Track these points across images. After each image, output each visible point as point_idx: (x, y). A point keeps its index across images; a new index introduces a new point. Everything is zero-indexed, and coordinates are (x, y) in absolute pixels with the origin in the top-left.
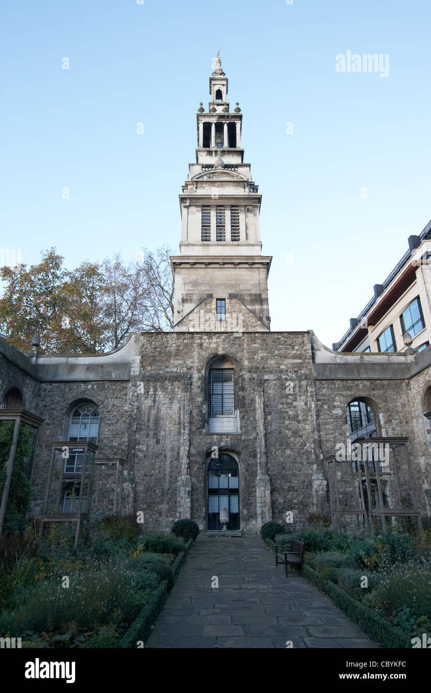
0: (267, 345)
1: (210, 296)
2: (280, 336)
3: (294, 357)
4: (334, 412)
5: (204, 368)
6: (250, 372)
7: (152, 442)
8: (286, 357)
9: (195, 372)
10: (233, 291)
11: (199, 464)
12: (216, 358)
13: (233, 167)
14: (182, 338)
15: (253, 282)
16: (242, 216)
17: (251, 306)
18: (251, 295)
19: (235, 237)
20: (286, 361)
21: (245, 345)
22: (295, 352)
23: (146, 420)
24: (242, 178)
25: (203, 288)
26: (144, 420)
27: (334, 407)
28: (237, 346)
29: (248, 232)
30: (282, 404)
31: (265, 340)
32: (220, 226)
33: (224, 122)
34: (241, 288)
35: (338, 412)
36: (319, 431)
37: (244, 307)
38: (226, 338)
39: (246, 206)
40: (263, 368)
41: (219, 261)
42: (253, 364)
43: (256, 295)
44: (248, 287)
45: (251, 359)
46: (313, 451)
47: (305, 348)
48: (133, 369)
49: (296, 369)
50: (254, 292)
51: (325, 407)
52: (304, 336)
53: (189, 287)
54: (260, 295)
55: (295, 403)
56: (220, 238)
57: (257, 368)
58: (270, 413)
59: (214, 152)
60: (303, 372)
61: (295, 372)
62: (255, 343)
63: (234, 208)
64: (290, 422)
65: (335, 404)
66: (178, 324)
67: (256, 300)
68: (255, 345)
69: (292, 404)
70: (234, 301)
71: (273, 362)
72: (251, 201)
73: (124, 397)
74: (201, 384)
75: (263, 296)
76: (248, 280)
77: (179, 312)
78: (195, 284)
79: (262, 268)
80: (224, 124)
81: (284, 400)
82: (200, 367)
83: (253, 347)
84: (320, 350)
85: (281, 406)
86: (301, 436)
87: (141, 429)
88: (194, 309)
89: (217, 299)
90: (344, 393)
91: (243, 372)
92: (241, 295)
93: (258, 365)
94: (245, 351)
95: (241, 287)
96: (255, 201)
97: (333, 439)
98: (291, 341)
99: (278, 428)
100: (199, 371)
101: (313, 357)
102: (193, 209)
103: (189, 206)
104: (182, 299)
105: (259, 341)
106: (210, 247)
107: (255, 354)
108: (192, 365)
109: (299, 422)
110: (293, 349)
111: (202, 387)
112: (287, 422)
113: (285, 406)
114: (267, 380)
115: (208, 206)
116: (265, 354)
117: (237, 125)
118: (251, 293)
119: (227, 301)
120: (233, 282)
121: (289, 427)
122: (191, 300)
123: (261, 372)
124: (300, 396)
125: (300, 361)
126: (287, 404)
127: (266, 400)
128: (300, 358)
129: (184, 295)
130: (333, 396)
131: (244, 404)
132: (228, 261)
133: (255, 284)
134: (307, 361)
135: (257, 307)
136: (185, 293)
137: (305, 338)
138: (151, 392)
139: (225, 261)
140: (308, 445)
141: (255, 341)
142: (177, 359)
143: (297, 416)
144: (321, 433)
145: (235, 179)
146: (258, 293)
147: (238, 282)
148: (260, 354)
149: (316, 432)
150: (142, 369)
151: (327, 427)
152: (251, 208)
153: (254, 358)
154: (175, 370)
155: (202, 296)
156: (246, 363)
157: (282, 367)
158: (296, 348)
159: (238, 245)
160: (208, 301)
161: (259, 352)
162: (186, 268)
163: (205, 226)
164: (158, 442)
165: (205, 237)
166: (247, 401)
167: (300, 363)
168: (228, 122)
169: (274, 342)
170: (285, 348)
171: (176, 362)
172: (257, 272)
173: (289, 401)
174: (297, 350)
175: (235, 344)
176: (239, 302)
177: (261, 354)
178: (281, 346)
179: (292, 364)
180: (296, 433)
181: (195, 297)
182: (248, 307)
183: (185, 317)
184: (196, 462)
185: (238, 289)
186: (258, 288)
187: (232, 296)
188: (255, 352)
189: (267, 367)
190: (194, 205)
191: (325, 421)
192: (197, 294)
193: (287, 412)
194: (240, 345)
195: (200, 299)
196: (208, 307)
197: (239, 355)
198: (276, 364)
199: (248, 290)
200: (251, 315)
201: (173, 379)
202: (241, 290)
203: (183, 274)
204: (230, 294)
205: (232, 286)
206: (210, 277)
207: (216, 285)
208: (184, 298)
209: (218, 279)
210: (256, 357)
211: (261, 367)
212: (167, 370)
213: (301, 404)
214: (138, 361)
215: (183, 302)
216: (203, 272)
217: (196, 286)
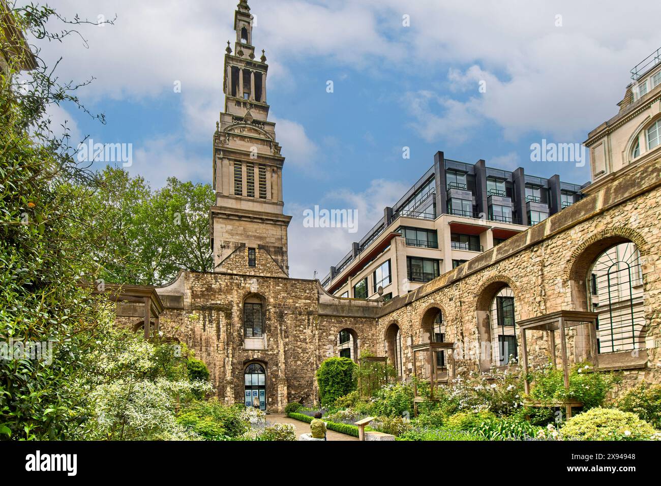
0: (287, 288)
1: (243, 245)
2: (296, 283)
3: (306, 298)
4: (329, 337)
5: (241, 303)
6: (275, 307)
7: (204, 355)
8: (300, 298)
9: (235, 305)
10: (261, 243)
11: (239, 370)
12: (249, 295)
13: (260, 124)
14: (224, 278)
15: (276, 237)
16: (268, 175)
17: (275, 256)
18: (275, 247)
19: (263, 195)
20: (300, 301)
21: (271, 287)
22: (306, 294)
23: (199, 339)
24: (269, 138)
25: (238, 237)
26: (197, 339)
27: (330, 334)
28: (265, 287)
29: (273, 191)
30: (296, 331)
31: (285, 284)
32: (251, 183)
33: (251, 70)
37: (269, 256)
38: (257, 281)
39: (271, 166)
40: (284, 305)
41: (250, 215)
42: (277, 302)
43: (278, 247)
44: (273, 240)
45: (275, 298)
46: (315, 362)
47: (313, 292)
48: (185, 300)
49: (307, 307)
50: (277, 245)
51: (324, 334)
52: (313, 283)
53: (226, 236)
54: (282, 248)
55: (304, 331)
56: (251, 193)
57: (280, 305)
58: (287, 337)
59: (242, 103)
60: (311, 309)
61: (306, 309)
62: (278, 286)
63: (262, 167)
64: (301, 343)
65: (330, 332)
66: (218, 266)
67: (278, 252)
68: (278, 288)
69: (303, 331)
70: (262, 251)
71: (291, 301)
72: (276, 162)
73: (180, 321)
74: (240, 314)
75: (284, 249)
76: (273, 235)
77: (218, 256)
78: (230, 233)
80: (251, 72)
81: (298, 328)
82: (238, 302)
84: (323, 294)
85: (295, 333)
86: (308, 353)
87: (195, 346)
88: (230, 255)
89: (250, 249)
90: (337, 325)
91: (270, 307)
92: (267, 246)
93: (280, 303)
94: (271, 292)
95: (268, 240)
96: (278, 162)
97: (328, 355)
98: (304, 286)
99: (293, 347)
100: (238, 304)
101: (318, 299)
102: (226, 162)
103: (223, 158)
104: (221, 245)
105: (281, 285)
106: (242, 202)
108: (232, 299)
109: (307, 343)
110: (305, 292)
111: (240, 316)
112: (299, 343)
113: (298, 333)
114: (286, 314)
115: (240, 161)
116: (285, 295)
117: (263, 75)
118: (275, 245)
119: (257, 251)
120: (261, 235)
121: (300, 346)
122: (228, 246)
123: (282, 308)
124: (308, 326)
125: (310, 301)
126: (299, 331)
127: (285, 328)
128: (310, 300)
129: (223, 242)
130: (330, 327)
131: (269, 330)
132: (258, 216)
133: (278, 238)
134: (314, 301)
135: (279, 258)
136: (223, 240)
137: (313, 285)
138: (201, 319)
139: (255, 216)
140: (312, 358)
141: (278, 284)
142: (220, 295)
143: (305, 339)
144: (321, 351)
145: (262, 137)
146: (280, 246)
147: (265, 235)
149: (317, 350)
150: (193, 300)
151: (325, 347)
152: (275, 169)
153: (277, 297)
154: (219, 302)
155: (236, 244)
156: (272, 300)
157: (297, 305)
158: (307, 291)
159: (265, 203)
160: (242, 249)
161: (281, 293)
162: (223, 218)
163: (238, 181)
164: (209, 355)
165: (238, 192)
166: (271, 329)
167: (309, 303)
168: (255, 71)
169: (292, 286)
170: (300, 291)
171: (219, 296)
172: (280, 229)
173: (301, 329)
174: (308, 293)
175: (264, 286)
176: (266, 252)
177: (283, 294)
178: (297, 290)
179: (304, 304)
180: (304, 351)
181: (231, 245)
182: (273, 257)
183: (224, 261)
184: (237, 368)
185: (265, 241)
186: (280, 242)
187: (261, 247)
188: (278, 293)
189: (286, 305)
190: (228, 159)
191: (324, 343)
192: (233, 242)
193: (299, 337)
194: (267, 287)
195: (235, 247)
196: (242, 254)
197: (266, 294)
198: (293, 303)
199: (273, 243)
200: (274, 263)
201: (219, 309)
202: (267, 242)
203: (221, 223)
204: (259, 245)
205: (261, 238)
206: (242, 228)
207: (248, 236)
208: (223, 244)
209: (250, 232)
210: (279, 296)
211: (282, 304)
212: (213, 302)
213: (308, 331)
214: (190, 294)
215: (222, 247)
216: (237, 223)
217: (232, 235)
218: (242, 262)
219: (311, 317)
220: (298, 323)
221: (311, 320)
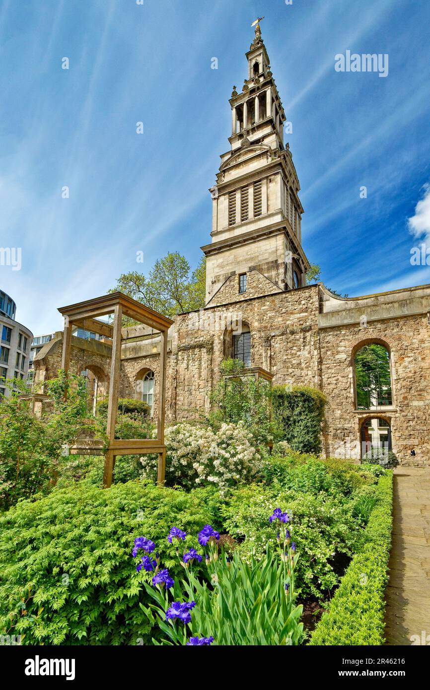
0: (275, 305)
1: (234, 273)
2: (287, 295)
3: (302, 311)
4: (337, 357)
5: (223, 334)
6: (259, 331)
7: (187, 394)
8: (292, 313)
9: (216, 338)
10: (252, 264)
13: (260, 142)
15: (270, 251)
16: (264, 189)
17: (268, 273)
18: (268, 263)
19: (257, 213)
20: (292, 317)
21: (256, 309)
22: (301, 306)
24: (264, 149)
25: (228, 268)
26: (181, 379)
27: (338, 352)
28: (249, 311)
29: (269, 203)
30: (287, 355)
32: (245, 207)
33: (253, 96)
34: (259, 259)
35: (343, 356)
36: (320, 376)
37: (261, 276)
38: (240, 307)
39: (267, 177)
40: (271, 326)
41: (240, 240)
42: (262, 324)
43: (272, 262)
44: (266, 256)
45: (260, 321)
47: (311, 300)
48: (173, 343)
49: (301, 322)
50: (271, 259)
51: (329, 353)
52: (311, 290)
53: (217, 270)
54: (276, 261)
55: (298, 353)
56: (244, 217)
57: (266, 327)
58: (275, 365)
60: (308, 324)
61: (300, 325)
62: (264, 306)
63: (257, 185)
64: (293, 370)
65: (339, 349)
66: (208, 303)
67: (273, 266)
68: (264, 308)
69: (296, 354)
70: (253, 272)
71: (280, 319)
72: (273, 170)
74: (221, 347)
75: (279, 262)
76: (266, 250)
77: (209, 293)
78: (221, 266)
79: (278, 234)
80: (255, 98)
81: (289, 351)
82: (220, 334)
83: (263, 310)
84: (328, 300)
85: (286, 357)
86: (303, 382)
87: (179, 386)
88: (220, 289)
89: (240, 275)
90: (350, 337)
91: (254, 333)
92: (259, 265)
93: (267, 324)
94: (256, 314)
96: (276, 168)
97: (335, 382)
98: (298, 297)
99: (282, 376)
100: (219, 337)
101: (320, 308)
102: (221, 199)
103: (219, 196)
104: (212, 281)
105: (268, 303)
106: (235, 230)
107: (264, 316)
108: (214, 333)
109: (302, 369)
110: (300, 304)
111: (221, 349)
112: (290, 370)
113: (289, 357)
114: (274, 336)
115: (235, 191)
116: (273, 314)
117: (267, 92)
118: (269, 261)
119: (248, 274)
120: (253, 256)
121: (293, 374)
122: (219, 280)
123: (269, 330)
124: (304, 346)
125: (306, 314)
126: (292, 354)
127: (272, 354)
128: (306, 312)
129: (213, 278)
130: (338, 342)
131: (254, 359)
132: (248, 237)
133: (273, 251)
134: (313, 313)
135: (273, 273)
136: (213, 276)
137: (312, 291)
138: (186, 359)
139: (246, 238)
141: (264, 303)
143: (300, 364)
144: (323, 377)
145: (260, 152)
146: (274, 259)
147: (257, 254)
148: (268, 315)
149: (317, 377)
150: (179, 342)
151: (330, 371)
152: (272, 177)
153: (263, 319)
154: (201, 339)
155: (226, 275)
156: (256, 324)
157: (288, 322)
158: (303, 302)
159: (259, 219)
160: (231, 278)
161: (268, 313)
162: (214, 254)
163: (232, 211)
164: (191, 394)
165: (231, 221)
166: (256, 357)
167: (306, 316)
168: (258, 94)
169: (281, 301)
170: (292, 305)
171: (203, 332)
172: (274, 240)
173: (293, 352)
174: (304, 304)
176: (257, 272)
177: (270, 314)
178: (288, 304)
179: (298, 319)
180: (299, 380)
181: (221, 277)
182: (266, 275)
183: (214, 296)
185: (257, 261)
186: (275, 255)
187: (251, 269)
188: (265, 314)
189: (274, 326)
190: (223, 195)
191: (328, 366)
192: (223, 274)
193: (291, 362)
194: (251, 310)
195: (225, 278)
196: (232, 283)
197: (249, 319)
198: (283, 321)
199: (266, 259)
200: (268, 281)
201: (200, 346)
202: (260, 261)
203: (212, 260)
204: (250, 268)
205: (252, 259)
206: (233, 256)
207: (238, 263)
208: (214, 280)
209: (241, 257)
210: (265, 318)
211: (269, 325)
212: (196, 340)
213: (304, 353)
214: (177, 337)
215: (213, 283)
216: (227, 253)
217: (222, 268)
218: (231, 292)
219: (308, 334)
220: (290, 345)
221: (308, 338)
